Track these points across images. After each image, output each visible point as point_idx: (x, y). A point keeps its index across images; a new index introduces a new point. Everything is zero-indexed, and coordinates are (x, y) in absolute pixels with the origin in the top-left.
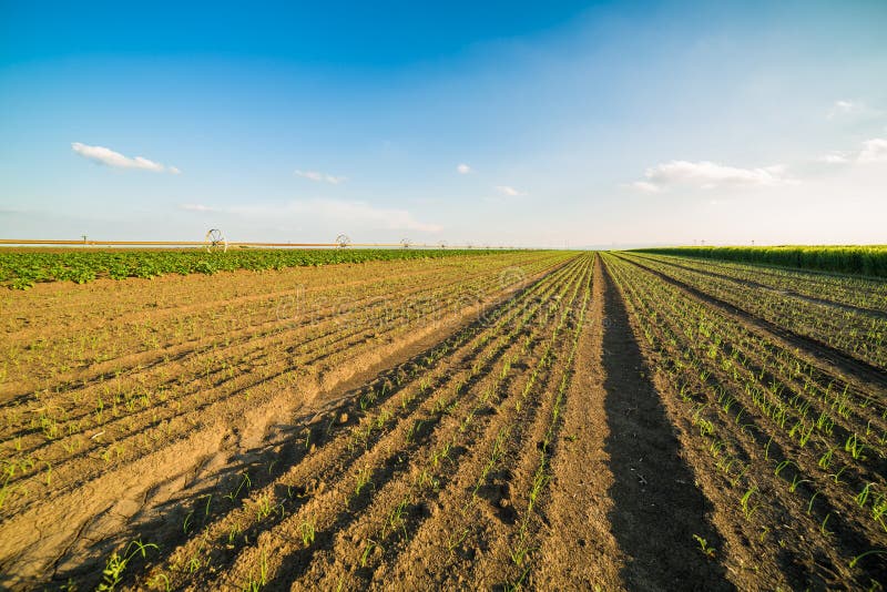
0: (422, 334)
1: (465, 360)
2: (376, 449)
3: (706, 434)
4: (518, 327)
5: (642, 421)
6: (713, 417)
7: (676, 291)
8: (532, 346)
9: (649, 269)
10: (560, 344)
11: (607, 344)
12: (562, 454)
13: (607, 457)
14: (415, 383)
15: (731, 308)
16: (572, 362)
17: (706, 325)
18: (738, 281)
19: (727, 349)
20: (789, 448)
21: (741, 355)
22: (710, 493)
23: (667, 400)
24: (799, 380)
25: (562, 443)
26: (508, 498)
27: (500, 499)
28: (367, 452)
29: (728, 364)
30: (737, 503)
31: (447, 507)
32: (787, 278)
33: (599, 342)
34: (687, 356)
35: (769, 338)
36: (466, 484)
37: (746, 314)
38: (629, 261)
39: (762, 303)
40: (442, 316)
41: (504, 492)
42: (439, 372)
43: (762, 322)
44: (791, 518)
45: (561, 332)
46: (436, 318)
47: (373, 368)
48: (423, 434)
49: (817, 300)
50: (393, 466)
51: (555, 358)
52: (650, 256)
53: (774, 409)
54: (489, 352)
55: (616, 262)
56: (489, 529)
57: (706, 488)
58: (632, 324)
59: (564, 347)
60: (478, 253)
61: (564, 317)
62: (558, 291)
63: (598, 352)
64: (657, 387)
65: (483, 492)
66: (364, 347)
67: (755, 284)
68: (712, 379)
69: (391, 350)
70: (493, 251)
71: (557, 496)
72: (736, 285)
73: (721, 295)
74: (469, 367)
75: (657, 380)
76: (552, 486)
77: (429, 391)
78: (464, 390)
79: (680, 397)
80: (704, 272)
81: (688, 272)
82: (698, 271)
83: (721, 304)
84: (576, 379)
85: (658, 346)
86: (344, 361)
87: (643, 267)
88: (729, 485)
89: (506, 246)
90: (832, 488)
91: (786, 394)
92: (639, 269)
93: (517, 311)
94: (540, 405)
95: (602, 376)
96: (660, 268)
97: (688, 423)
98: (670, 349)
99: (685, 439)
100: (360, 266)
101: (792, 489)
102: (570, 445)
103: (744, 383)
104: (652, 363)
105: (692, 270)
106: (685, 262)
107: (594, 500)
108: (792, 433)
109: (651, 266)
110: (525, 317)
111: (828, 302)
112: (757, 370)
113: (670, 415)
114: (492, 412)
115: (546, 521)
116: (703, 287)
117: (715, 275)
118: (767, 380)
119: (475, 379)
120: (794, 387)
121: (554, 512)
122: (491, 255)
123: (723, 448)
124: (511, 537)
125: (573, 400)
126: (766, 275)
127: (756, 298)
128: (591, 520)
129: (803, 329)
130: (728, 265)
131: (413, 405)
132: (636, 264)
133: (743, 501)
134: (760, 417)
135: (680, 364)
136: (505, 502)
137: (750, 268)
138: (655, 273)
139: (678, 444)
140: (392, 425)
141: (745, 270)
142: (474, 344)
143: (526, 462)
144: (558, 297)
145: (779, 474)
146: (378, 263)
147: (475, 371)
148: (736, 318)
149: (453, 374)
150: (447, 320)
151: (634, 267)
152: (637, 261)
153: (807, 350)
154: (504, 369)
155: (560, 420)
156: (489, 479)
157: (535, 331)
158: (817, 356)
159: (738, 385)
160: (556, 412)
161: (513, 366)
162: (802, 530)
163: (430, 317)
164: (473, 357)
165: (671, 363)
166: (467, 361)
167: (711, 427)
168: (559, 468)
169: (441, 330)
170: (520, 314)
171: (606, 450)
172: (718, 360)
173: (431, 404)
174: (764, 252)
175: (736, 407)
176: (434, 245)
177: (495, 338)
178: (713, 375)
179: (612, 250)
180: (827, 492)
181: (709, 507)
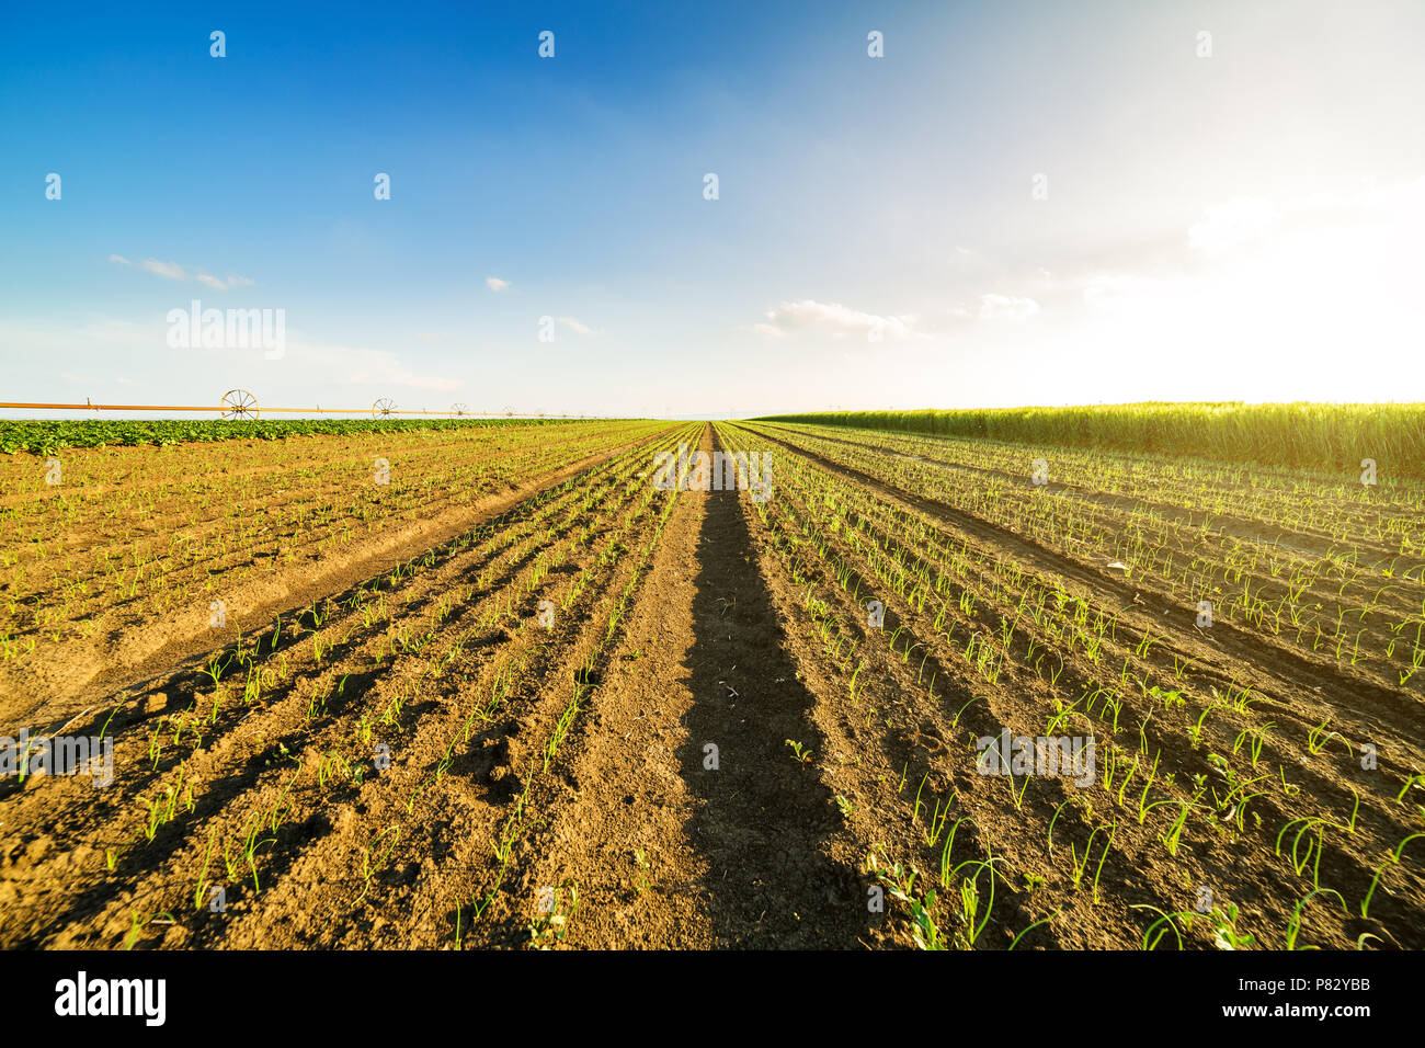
0: (392, 543)
1: (467, 571)
2: (225, 744)
3: (818, 618)
4: (572, 516)
5: (741, 617)
6: (829, 597)
7: (803, 461)
8: (590, 541)
9: (774, 440)
10: (636, 535)
11: (707, 529)
12: (614, 679)
13: (687, 672)
14: (352, 619)
15: (863, 477)
16: (652, 556)
17: (833, 495)
18: (873, 448)
19: (853, 519)
20: (906, 617)
21: (867, 525)
22: (814, 683)
23: (774, 585)
24: (924, 545)
25: (616, 664)
26: (506, 763)
27: (492, 768)
28: (199, 753)
29: (852, 535)
30: (845, 690)
31: (376, 807)
32: (921, 443)
33: (696, 527)
34: (806, 531)
35: (898, 505)
36: (426, 760)
37: (877, 483)
38: (749, 430)
39: (895, 470)
40: (437, 513)
41: (500, 755)
42: (409, 595)
43: (893, 490)
44: (902, 692)
45: (641, 519)
46: (421, 516)
47: (264, 608)
48: (352, 696)
49: (945, 464)
50: (261, 765)
51: (625, 552)
52: (777, 424)
53: (895, 578)
54: (514, 556)
55: (733, 432)
56: (458, 820)
57: (810, 680)
58: (742, 502)
59: (642, 538)
60: (524, 423)
61: (648, 499)
62: (644, 467)
63: (692, 541)
64: (765, 571)
65: (458, 766)
66: (246, 573)
67: (889, 451)
68: (831, 554)
69: (315, 574)
70: (551, 421)
71: (597, 741)
72: (869, 452)
73: (854, 464)
74: (473, 580)
75: (766, 564)
76: (591, 726)
77: (382, 626)
78: (456, 614)
79: (792, 581)
80: (838, 441)
81: (819, 441)
82: (831, 440)
83: (854, 473)
84: (654, 577)
85: (774, 525)
86: (190, 600)
87: (765, 437)
88: (837, 671)
89: (574, 414)
90: (944, 652)
91: (909, 559)
92: (762, 439)
93: (576, 495)
94: (589, 617)
95: (694, 569)
96: (788, 437)
97: (797, 609)
98: (785, 526)
99: (791, 628)
100: (275, 445)
101: (906, 660)
102: (631, 667)
103: (866, 554)
104: (761, 544)
105: (824, 438)
106: (817, 430)
107: (658, 735)
108: (910, 600)
109: (776, 436)
110: (587, 504)
111: (956, 465)
112: (882, 539)
113: (776, 601)
114: (501, 638)
115: (572, 782)
116: (835, 456)
117: (848, 443)
118: (891, 547)
119: (479, 596)
120: (919, 552)
121: (587, 767)
122: (547, 426)
123: (835, 630)
124: (499, 824)
125: (645, 605)
126: (903, 441)
127: (889, 464)
128: (650, 764)
129: (932, 493)
130: (864, 433)
131: (337, 654)
132: (757, 434)
133: (852, 686)
134: (879, 588)
135: (796, 541)
136: (501, 771)
137: (887, 435)
138: (781, 443)
139: (781, 634)
140: (280, 693)
141: (881, 437)
142: (490, 546)
143: (550, 703)
144: (643, 475)
145: (894, 647)
146: (318, 439)
147: (481, 584)
148: (868, 488)
149: (437, 594)
150: (444, 517)
151: (755, 436)
152: (761, 431)
153: (934, 515)
154: (535, 575)
155: (619, 633)
156: (476, 742)
157: (599, 520)
158: (944, 520)
159: (861, 557)
160: (612, 624)
161: (552, 570)
162: (911, 702)
163: (412, 514)
164: (484, 565)
165: (784, 542)
166: (469, 574)
167: (824, 608)
168: (605, 702)
169: (432, 534)
170: (580, 500)
171: (685, 664)
172: (842, 532)
173: (378, 648)
174: (899, 418)
175: (854, 580)
176: (441, 411)
177: (528, 535)
178: (833, 549)
179: (729, 419)
180: (939, 654)
181: (809, 701)
